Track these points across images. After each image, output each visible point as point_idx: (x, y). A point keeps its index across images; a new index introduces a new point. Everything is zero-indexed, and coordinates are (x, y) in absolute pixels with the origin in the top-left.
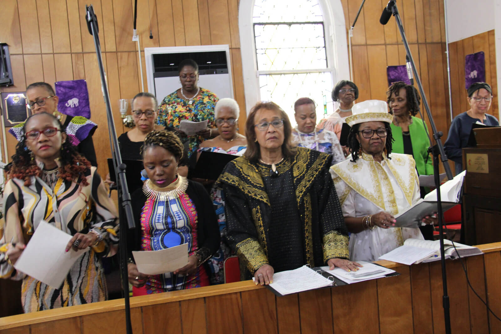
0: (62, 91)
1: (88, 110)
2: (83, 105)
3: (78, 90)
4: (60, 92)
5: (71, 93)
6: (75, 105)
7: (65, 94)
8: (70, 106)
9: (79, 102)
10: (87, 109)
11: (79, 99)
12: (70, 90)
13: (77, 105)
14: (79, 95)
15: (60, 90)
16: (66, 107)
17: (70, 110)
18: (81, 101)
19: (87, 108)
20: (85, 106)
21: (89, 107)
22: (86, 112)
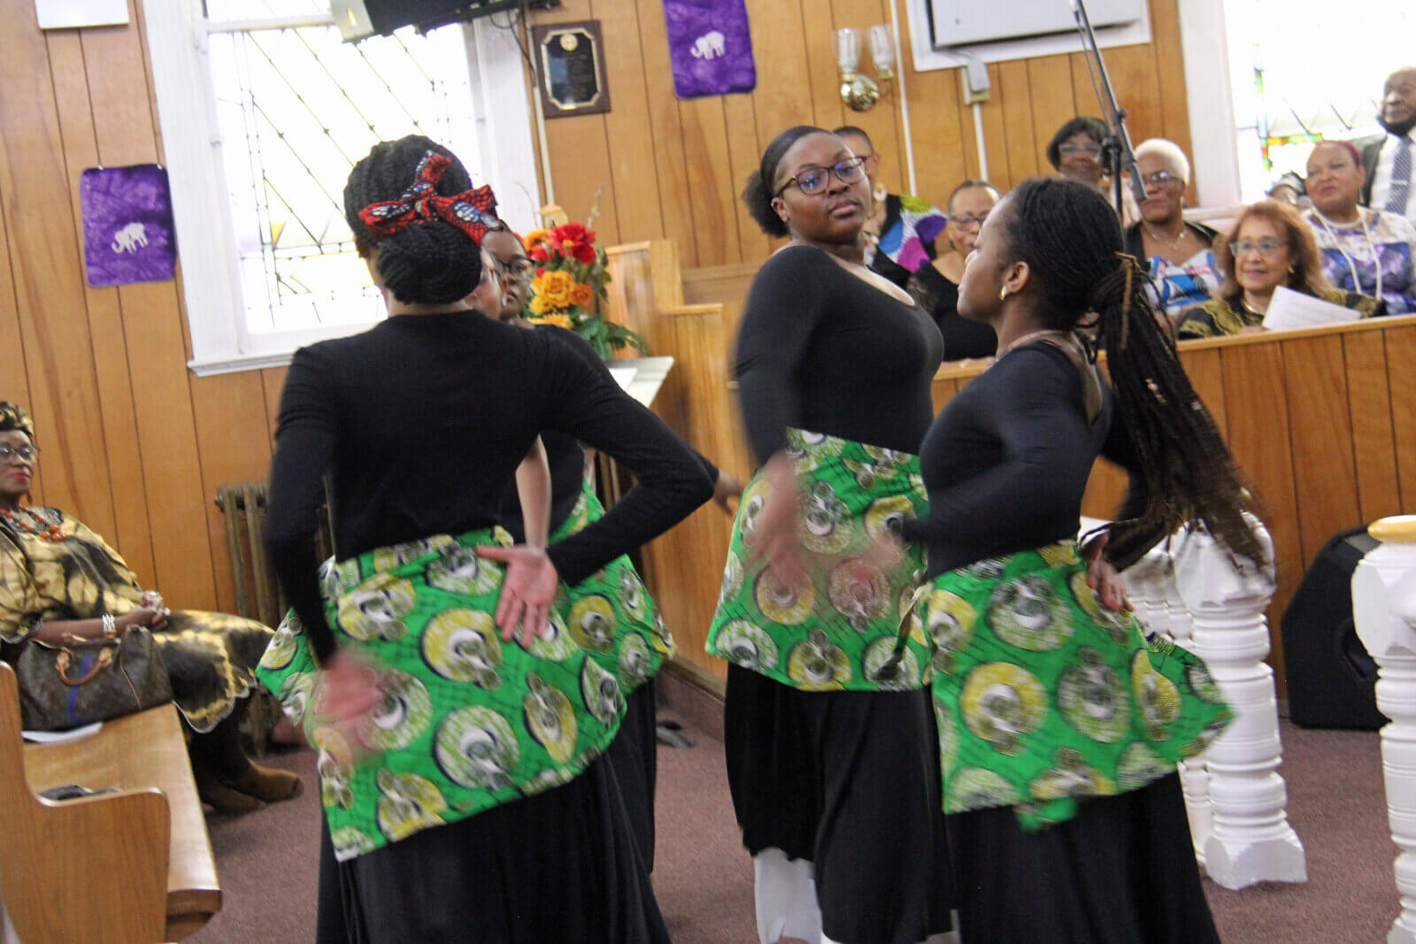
0: (680, 15)
1: (749, 66)
2: (737, 50)
3: (721, 10)
4: (675, 17)
5: (704, 20)
6: (714, 51)
7: (688, 22)
8: (703, 57)
9: (726, 44)
10: (745, 62)
11: (726, 35)
12: (701, 10)
13: (721, 49)
14: (725, 24)
15: (675, 11)
16: (694, 59)
17: (702, 67)
18: (730, 40)
19: (747, 59)
20: (742, 54)
21: (751, 57)
22: (744, 69)
